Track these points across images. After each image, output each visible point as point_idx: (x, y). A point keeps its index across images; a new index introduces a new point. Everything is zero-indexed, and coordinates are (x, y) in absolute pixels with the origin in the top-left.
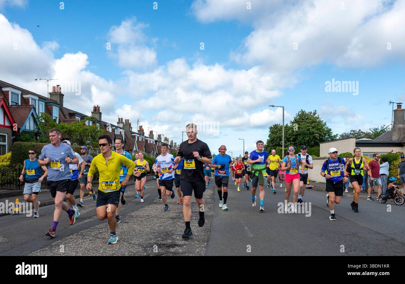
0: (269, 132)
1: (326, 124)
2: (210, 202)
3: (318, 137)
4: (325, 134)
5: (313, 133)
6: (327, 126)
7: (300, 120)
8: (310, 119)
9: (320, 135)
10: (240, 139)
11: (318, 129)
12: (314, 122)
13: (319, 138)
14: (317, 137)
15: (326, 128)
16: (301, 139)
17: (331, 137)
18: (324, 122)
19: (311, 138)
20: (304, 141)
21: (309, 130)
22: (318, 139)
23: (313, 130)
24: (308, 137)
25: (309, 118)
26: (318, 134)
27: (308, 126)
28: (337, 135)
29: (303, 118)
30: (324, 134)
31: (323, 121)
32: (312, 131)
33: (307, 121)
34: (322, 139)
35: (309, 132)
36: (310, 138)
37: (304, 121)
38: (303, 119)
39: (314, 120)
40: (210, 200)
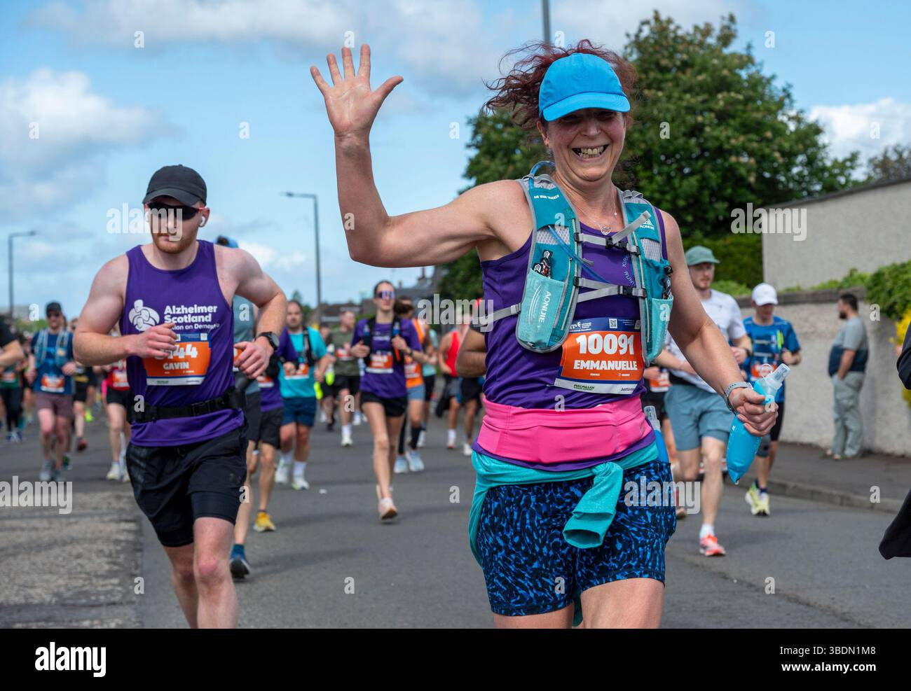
0: (469, 146)
1: (789, 96)
2: (117, 598)
3: (749, 171)
4: (790, 155)
5: (721, 152)
6: (798, 106)
7: (645, 71)
8: (703, 69)
9: (762, 159)
10: (290, 195)
11: (746, 128)
12: (724, 85)
13: (760, 178)
14: (743, 171)
15: (790, 118)
16: (654, 186)
17: (824, 169)
18: (778, 84)
19: (714, 178)
20: (676, 198)
21: (696, 130)
22: (749, 187)
23: (722, 133)
24: (692, 174)
25: (698, 60)
26: (751, 154)
27: (691, 110)
28: (853, 158)
29: (664, 62)
30: (783, 154)
31: (773, 77)
32: (717, 139)
33: (686, 77)
34: (773, 182)
35: (700, 145)
36: (704, 179)
37: (669, 76)
38: (664, 70)
39: (725, 72)
40: (115, 581)
